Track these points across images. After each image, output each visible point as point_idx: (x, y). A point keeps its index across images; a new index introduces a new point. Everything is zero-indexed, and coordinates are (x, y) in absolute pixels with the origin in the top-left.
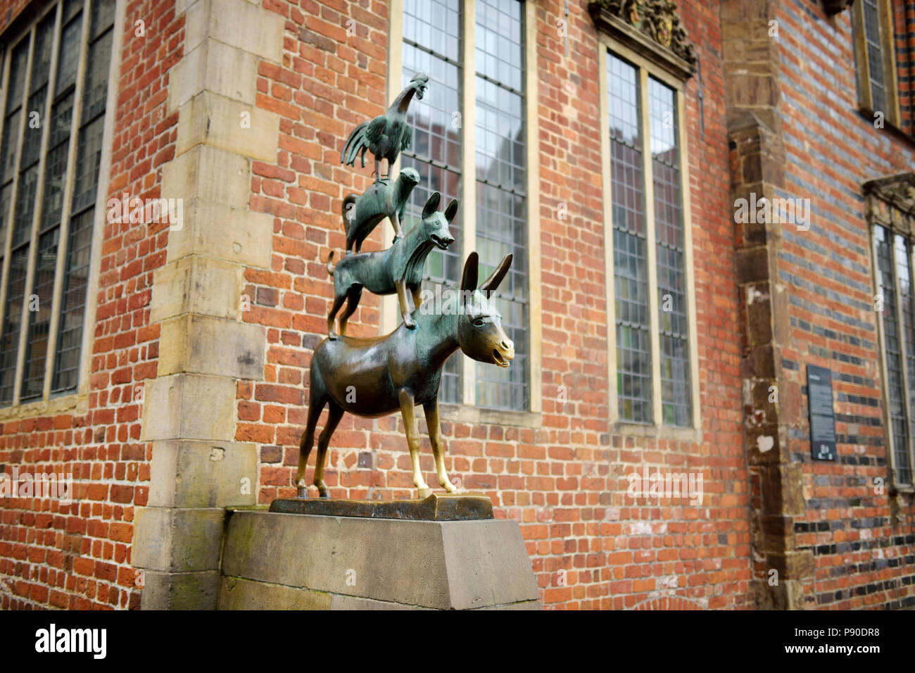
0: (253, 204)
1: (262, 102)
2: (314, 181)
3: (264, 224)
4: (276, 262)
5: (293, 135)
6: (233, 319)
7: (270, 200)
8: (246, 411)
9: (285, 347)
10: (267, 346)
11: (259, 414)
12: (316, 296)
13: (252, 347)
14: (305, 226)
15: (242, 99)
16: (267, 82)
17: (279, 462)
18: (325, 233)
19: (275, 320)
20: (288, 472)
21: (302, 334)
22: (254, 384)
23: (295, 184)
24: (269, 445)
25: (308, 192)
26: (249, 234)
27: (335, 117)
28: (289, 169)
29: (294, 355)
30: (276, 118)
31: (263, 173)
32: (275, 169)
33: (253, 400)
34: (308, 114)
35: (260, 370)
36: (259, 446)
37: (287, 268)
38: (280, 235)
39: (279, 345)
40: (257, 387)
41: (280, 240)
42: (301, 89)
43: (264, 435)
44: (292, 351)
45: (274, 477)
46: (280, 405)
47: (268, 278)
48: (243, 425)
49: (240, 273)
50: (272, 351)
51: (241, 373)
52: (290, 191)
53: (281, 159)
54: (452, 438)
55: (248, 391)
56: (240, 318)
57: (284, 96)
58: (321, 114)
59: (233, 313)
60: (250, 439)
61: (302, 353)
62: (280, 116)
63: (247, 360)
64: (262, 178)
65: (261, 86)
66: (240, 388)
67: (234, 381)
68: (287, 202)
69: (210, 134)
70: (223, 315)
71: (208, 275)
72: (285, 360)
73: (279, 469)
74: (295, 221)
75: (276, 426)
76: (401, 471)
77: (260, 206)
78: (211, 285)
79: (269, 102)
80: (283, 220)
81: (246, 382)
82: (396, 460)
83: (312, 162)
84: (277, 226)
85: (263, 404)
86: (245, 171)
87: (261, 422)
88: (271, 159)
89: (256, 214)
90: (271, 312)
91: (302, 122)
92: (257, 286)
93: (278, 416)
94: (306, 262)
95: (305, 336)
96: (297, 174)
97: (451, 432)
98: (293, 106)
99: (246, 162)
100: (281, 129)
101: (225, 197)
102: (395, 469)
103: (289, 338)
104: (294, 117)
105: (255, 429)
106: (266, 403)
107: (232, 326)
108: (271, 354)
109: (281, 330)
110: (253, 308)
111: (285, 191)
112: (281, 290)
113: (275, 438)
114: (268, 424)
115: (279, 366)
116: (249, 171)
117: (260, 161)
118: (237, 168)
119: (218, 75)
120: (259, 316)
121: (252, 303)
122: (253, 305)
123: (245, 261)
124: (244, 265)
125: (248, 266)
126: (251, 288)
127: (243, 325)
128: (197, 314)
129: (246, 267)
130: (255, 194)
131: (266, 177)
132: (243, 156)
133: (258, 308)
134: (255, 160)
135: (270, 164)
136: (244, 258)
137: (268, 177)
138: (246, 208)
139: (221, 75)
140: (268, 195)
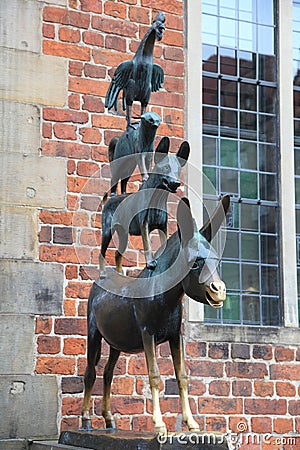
1: (49, 49)
2: (108, 119)
3: (57, 167)
4: (71, 201)
5: (83, 76)
6: (30, 259)
7: (63, 143)
8: (47, 345)
9: (84, 281)
10: (66, 282)
11: (59, 347)
13: (49, 284)
14: (100, 165)
15: (28, 49)
16: (54, 27)
17: (81, 392)
19: (73, 257)
22: (53, 318)
23: (88, 125)
24: (71, 376)
25: (102, 131)
26: (42, 178)
27: (128, 50)
28: (81, 110)
30: (65, 62)
31: (54, 118)
32: (66, 113)
33: (52, 334)
34: (98, 52)
35: (59, 305)
36: (59, 378)
37: (83, 207)
38: (75, 176)
39: (78, 280)
40: (56, 321)
41: (74, 180)
42: (90, 28)
43: (64, 367)
45: (75, 407)
46: (80, 337)
47: (65, 218)
48: (42, 358)
49: (36, 214)
50: (70, 286)
51: (40, 310)
52: (83, 132)
53: (72, 104)
54: (273, 362)
55: (48, 325)
56: (37, 259)
57: (74, 39)
58: (112, 51)
59: (29, 254)
60: (51, 372)
62: (69, 59)
63: (45, 297)
64: (53, 123)
65: (48, 32)
66: (39, 323)
67: (32, 317)
68: (82, 143)
70: (20, 257)
73: (80, 399)
74: (90, 160)
75: (77, 358)
76: (214, 396)
77: (53, 150)
79: (56, 47)
80: (76, 161)
81: (45, 317)
82: (207, 386)
84: (71, 165)
85: (62, 337)
86: (35, 116)
87: (61, 354)
88: (61, 102)
89: (49, 158)
90: (68, 249)
91: (92, 62)
92: (53, 226)
93: (78, 348)
96: (90, 114)
97: (270, 355)
98: (82, 48)
99: (35, 110)
100: (70, 72)
101: (17, 146)
102: (207, 395)
104: (83, 58)
105: (55, 362)
106: (66, 336)
107: (29, 266)
108: (70, 290)
109: (78, 266)
110: (50, 247)
111: (77, 132)
112: (78, 228)
113: (76, 369)
114: (68, 356)
115: (78, 300)
116: (40, 118)
117: (50, 107)
118: (27, 117)
119: (1, 28)
120: (57, 255)
121: (49, 243)
122: (49, 245)
123: (40, 204)
124: (39, 208)
125: (42, 208)
126: (46, 229)
127: (41, 264)
129: (41, 210)
130: (47, 139)
131: (57, 121)
132: (34, 105)
133: (54, 247)
134: (44, 107)
135: (61, 108)
136: (38, 201)
137: (59, 122)
138: (38, 154)
139: (5, 27)
140: (61, 139)
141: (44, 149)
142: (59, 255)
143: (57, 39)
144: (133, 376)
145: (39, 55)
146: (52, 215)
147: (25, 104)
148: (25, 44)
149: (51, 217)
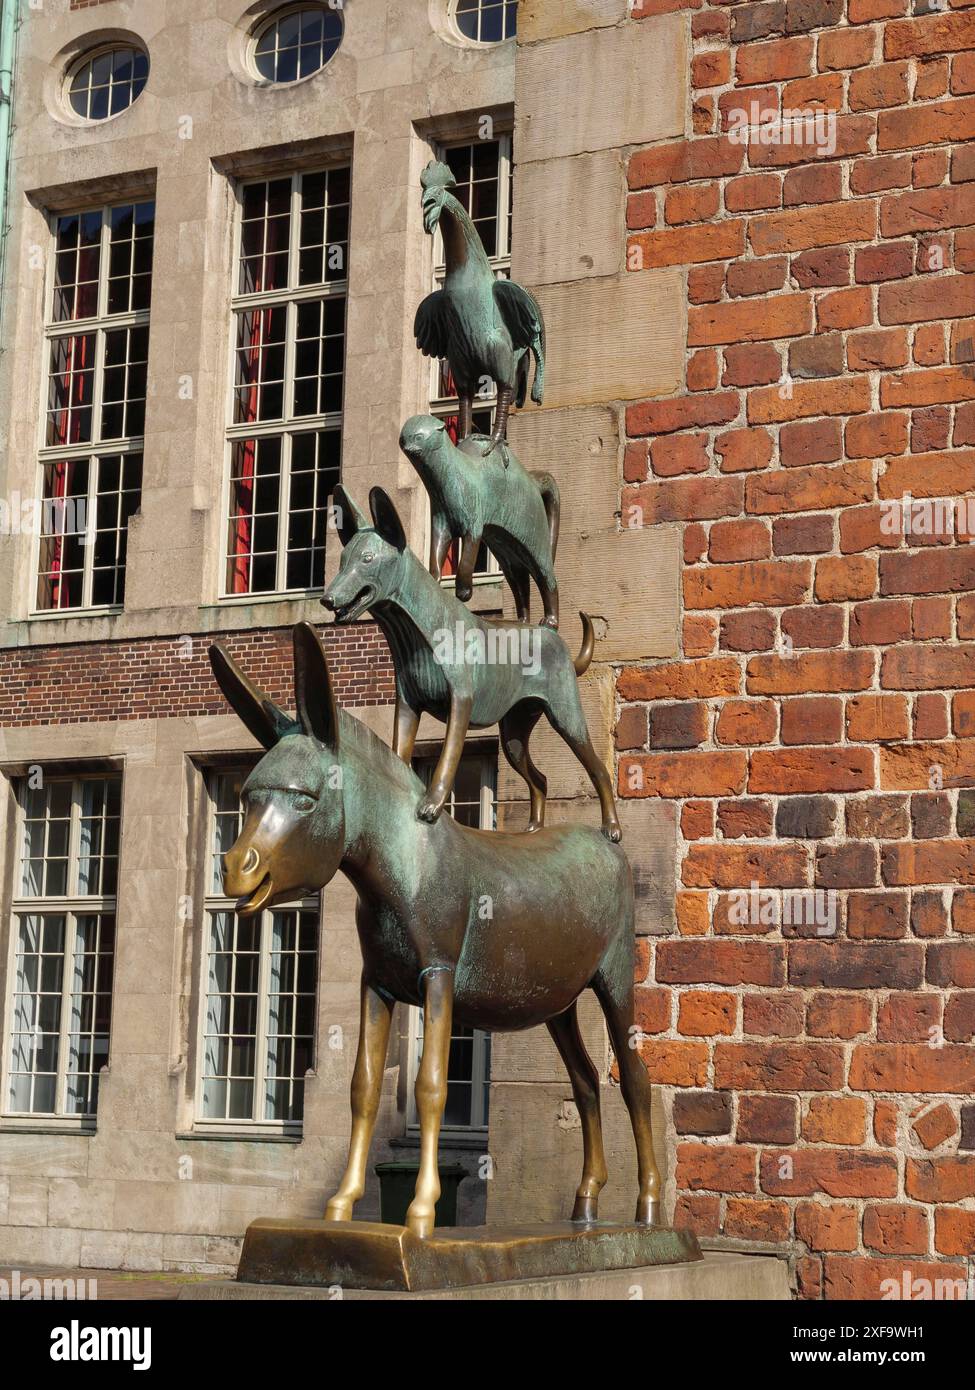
0: (628, 513)
3: (659, 550)
4: (694, 634)
5: (725, 299)
7: (671, 486)
9: (729, 841)
10: (683, 848)
11: (668, 1015)
12: (809, 695)
13: (642, 855)
14: (768, 522)
15: (592, 271)
16: (652, 198)
17: (726, 1132)
18: (829, 520)
19: (701, 781)
20: (749, 1157)
21: (774, 801)
22: (653, 942)
23: (738, 424)
24: (698, 1090)
25: (773, 430)
26: (623, 587)
27: (846, 193)
28: (720, 389)
29: (753, 858)
30: (676, 277)
31: (652, 426)
32: (682, 404)
34: (758, 224)
35: (665, 909)
36: (669, 1094)
37: (725, 645)
38: (702, 565)
39: (714, 840)
40: (661, 950)
41: (701, 577)
43: (680, 1066)
44: (747, 849)
45: (708, 1170)
46: (721, 989)
47: (675, 679)
50: (694, 856)
52: (723, 445)
53: (697, 376)
55: (641, 962)
57: (698, 211)
58: (804, 209)
61: (777, 851)
62: (688, 266)
64: (650, 440)
65: (637, 218)
68: (719, 476)
70: (571, 793)
72: (729, 874)
73: (723, 1150)
74: (741, 516)
75: (711, 1042)
77: (648, 507)
79: (659, 246)
80: (706, 525)
83: (781, 347)
84: (692, 547)
85: (676, 991)
86: (608, 439)
87: (672, 1034)
88: (669, 384)
89: (640, 531)
90: (686, 761)
91: (749, 255)
92: (649, 705)
93: (715, 1017)
94: (777, 612)
95: (782, 806)
96: (743, 395)
98: (723, 225)
99: (608, 416)
100: (691, 299)
101: (564, 519)
103: (741, 817)
104: (725, 251)
105: (658, 1053)
106: (684, 989)
107: (593, 813)
108: (692, 866)
109: (715, 802)
110: (643, 761)
111: (709, 450)
112: (712, 702)
113: (711, 1071)
114: (689, 1039)
115: (714, 894)
116: (617, 435)
117: (643, 401)
118: (589, 439)
119: (536, 242)
120: (658, 778)
121: (640, 749)
122: (642, 755)
123: (618, 654)
124: (616, 664)
125: (624, 663)
126: (632, 717)
127: (621, 805)
128: (515, 800)
129: (621, 667)
130: (636, 485)
131: (659, 434)
132: (606, 405)
133: (653, 760)
134: (630, 404)
135: (669, 397)
136: (614, 647)
137: (664, 433)
138: (615, 527)
139: (543, 238)
140: (666, 477)
141: (626, 511)
142: (665, 777)
143: (660, 227)
144: (864, 1095)
145: (618, 280)
146: (647, 677)
147: (583, 410)
148: (586, 264)
149: (643, 681)
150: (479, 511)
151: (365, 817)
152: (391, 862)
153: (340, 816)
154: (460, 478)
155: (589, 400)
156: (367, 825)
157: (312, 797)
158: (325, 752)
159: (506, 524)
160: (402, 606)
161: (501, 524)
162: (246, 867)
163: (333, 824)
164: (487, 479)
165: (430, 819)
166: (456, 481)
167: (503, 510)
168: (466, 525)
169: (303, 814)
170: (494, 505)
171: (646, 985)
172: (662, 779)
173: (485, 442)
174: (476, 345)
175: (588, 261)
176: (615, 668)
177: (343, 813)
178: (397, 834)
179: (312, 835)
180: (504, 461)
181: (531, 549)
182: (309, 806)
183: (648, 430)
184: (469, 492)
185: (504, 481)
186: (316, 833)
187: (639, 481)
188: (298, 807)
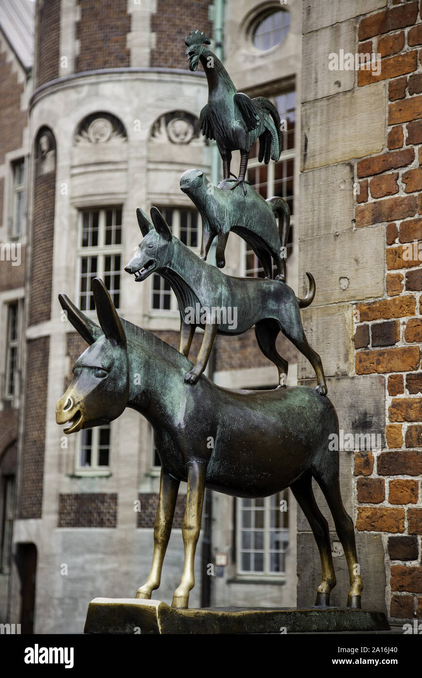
0: (358, 221)
3: (374, 239)
4: (393, 283)
5: (408, 96)
6: (345, 375)
7: (380, 203)
8: (367, 492)
9: (413, 396)
10: (389, 401)
11: (383, 493)
13: (368, 405)
15: (341, 90)
16: (370, 44)
17: (416, 559)
19: (397, 363)
22: (374, 453)
23: (414, 165)
24: (399, 534)
26: (356, 261)
28: (405, 147)
30: (383, 87)
31: (370, 172)
32: (385, 158)
33: (375, 475)
36: (385, 537)
37: (408, 288)
38: (397, 245)
39: (405, 395)
40: (378, 457)
41: (396, 252)
43: (390, 521)
44: (421, 400)
45: (408, 580)
46: (410, 478)
47: (381, 308)
48: (364, 510)
50: (395, 405)
52: (407, 178)
55: (368, 464)
56: (352, 373)
57: (396, 48)
59: (343, 367)
60: (374, 528)
62: (389, 81)
63: (363, 424)
64: (369, 179)
66: (358, 462)
67: (350, 453)
68: (404, 196)
69: (308, 155)
70: (332, 373)
71: (314, 329)
72: (412, 414)
73: (415, 569)
74: (417, 216)
75: (406, 508)
77: (368, 216)
78: (318, 339)
80: (398, 223)
81: (364, 452)
84: (391, 234)
85: (387, 480)
86: (349, 180)
87: (386, 504)
89: (364, 229)
90: (390, 353)
92: (370, 323)
93: (407, 494)
96: (417, 148)
98: (407, 55)
99: (348, 168)
100: (390, 99)
101: (328, 226)
104: (407, 69)
105: (379, 515)
106: (391, 478)
107: (345, 384)
108: (394, 410)
109: (405, 374)
110: (367, 354)
111: (399, 181)
112: (402, 320)
113: (406, 524)
114: (395, 506)
115: (405, 424)
116: (353, 178)
117: (365, 158)
118: (339, 182)
119: (313, 76)
120: (375, 363)
121: (366, 348)
122: (367, 351)
123: (355, 297)
124: (353, 302)
125: (357, 302)
126: (363, 330)
127: (357, 379)
128: (306, 378)
129: (356, 304)
130: (362, 204)
131: (374, 175)
132: (347, 162)
133: (372, 353)
134: (359, 160)
135: (379, 154)
136: (352, 293)
137: (376, 174)
138: (352, 228)
139: (316, 73)
140: (378, 198)
141: (358, 219)
142: (379, 362)
145: (353, 92)
146: (369, 308)
147: (336, 166)
148: (337, 85)
149: (367, 311)
150: (227, 218)
151: (146, 381)
152: (165, 405)
153: (125, 380)
154: (215, 202)
155: (339, 160)
156: (148, 386)
157: (105, 370)
158: (117, 347)
159: (247, 226)
160: (174, 270)
161: (244, 226)
162: (66, 408)
163: (120, 384)
164: (232, 202)
165: (191, 382)
166: (212, 204)
167: (244, 218)
168: (219, 226)
169: (100, 380)
170: (238, 216)
171: (372, 477)
172: (377, 364)
173: (233, 182)
174: (226, 130)
175: (338, 83)
176: (353, 304)
177: (128, 379)
178: (170, 391)
179: (106, 391)
180: (244, 192)
181: (265, 238)
182: (104, 375)
183: (368, 173)
184: (221, 210)
185: (244, 202)
186: (109, 389)
187: (363, 202)
188: (98, 376)
